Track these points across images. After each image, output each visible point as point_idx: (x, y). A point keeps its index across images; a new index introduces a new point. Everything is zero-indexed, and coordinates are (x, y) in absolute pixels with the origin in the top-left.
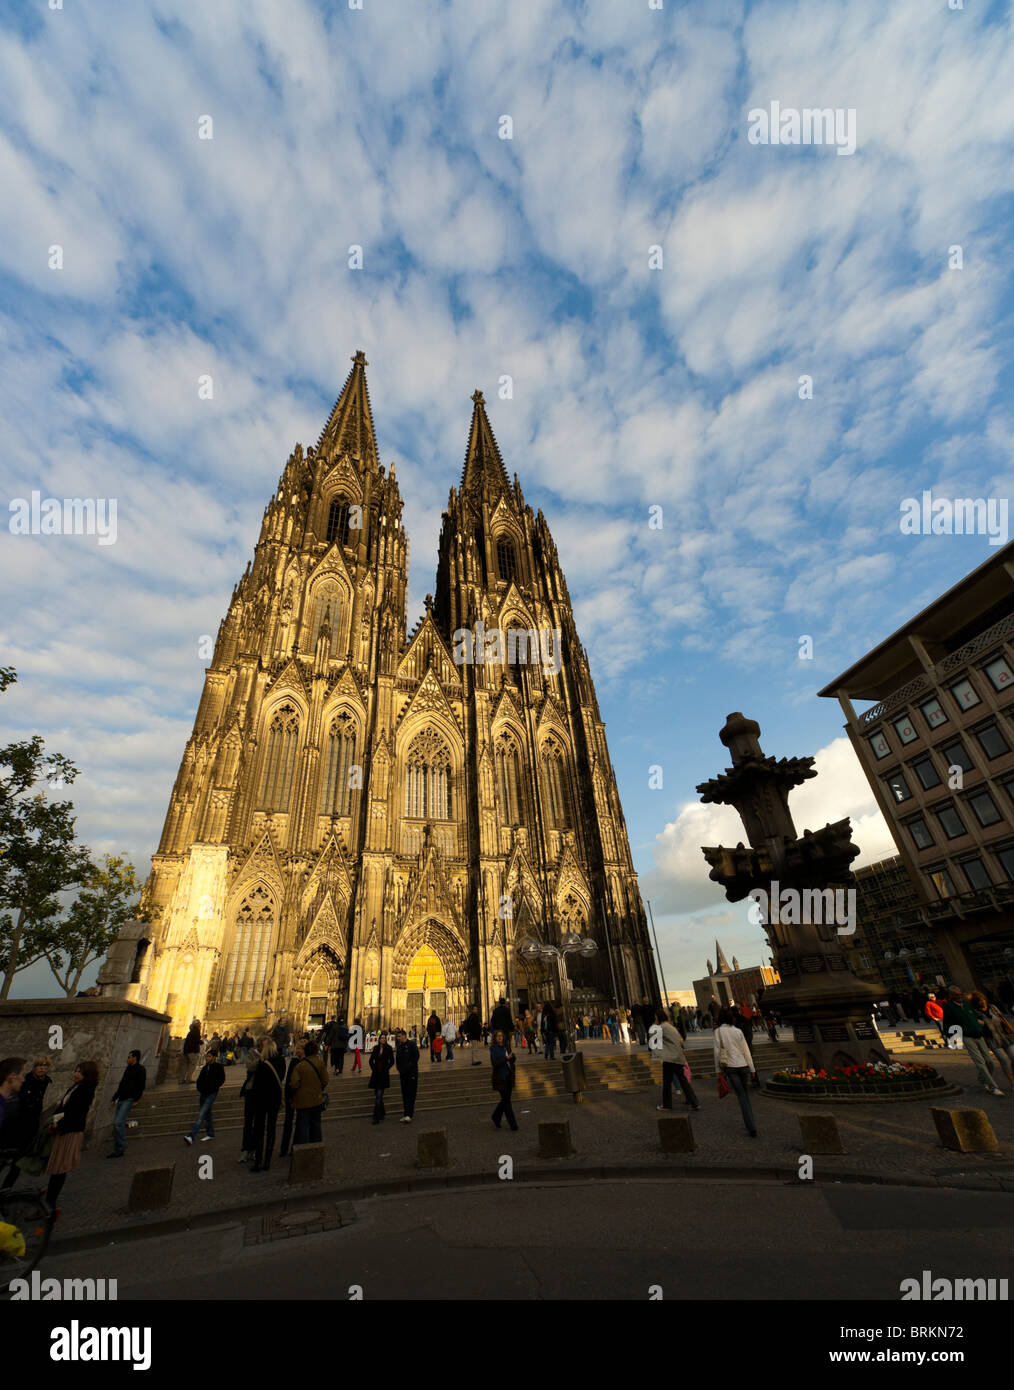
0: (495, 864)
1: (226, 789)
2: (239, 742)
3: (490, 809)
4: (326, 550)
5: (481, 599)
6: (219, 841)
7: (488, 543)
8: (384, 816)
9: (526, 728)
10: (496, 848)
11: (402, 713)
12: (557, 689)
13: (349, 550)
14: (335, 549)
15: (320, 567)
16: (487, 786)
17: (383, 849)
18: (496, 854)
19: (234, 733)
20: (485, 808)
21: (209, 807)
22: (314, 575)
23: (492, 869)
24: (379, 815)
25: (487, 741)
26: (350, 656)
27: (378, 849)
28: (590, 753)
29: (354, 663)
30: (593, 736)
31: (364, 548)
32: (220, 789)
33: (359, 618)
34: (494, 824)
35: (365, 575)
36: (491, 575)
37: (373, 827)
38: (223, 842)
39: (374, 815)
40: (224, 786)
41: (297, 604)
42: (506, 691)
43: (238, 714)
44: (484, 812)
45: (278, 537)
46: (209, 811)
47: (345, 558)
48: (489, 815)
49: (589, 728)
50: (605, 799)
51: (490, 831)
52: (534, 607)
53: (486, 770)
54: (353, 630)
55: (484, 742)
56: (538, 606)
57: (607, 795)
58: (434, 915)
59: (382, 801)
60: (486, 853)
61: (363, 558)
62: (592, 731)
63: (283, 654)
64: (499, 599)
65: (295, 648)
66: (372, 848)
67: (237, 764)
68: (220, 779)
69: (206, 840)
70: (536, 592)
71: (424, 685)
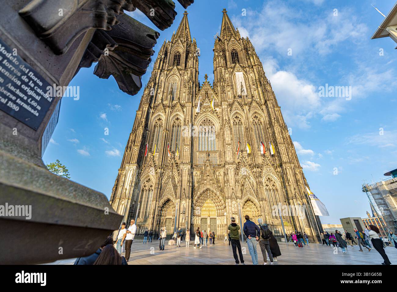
0: (231, 165)
1: (138, 146)
2: (142, 131)
3: (229, 144)
4: (172, 69)
5: (225, 72)
6: (134, 163)
7: (227, 53)
8: (188, 150)
9: (244, 113)
10: (232, 159)
11: (196, 115)
12: (258, 97)
13: (179, 67)
14: (175, 67)
15: (170, 74)
16: (228, 136)
17: (188, 162)
18: (232, 162)
19: (140, 128)
20: (227, 144)
21: (132, 152)
22: (168, 76)
23: (231, 168)
24: (186, 150)
25: (227, 119)
26: (179, 99)
27: (186, 162)
28: (273, 118)
29: (180, 101)
30: (273, 111)
31: (184, 65)
32: (136, 146)
33: (182, 87)
34: (231, 150)
35: (184, 73)
36: (228, 63)
37: (184, 154)
38: (135, 163)
39: (185, 150)
40: (137, 145)
41: (163, 86)
42: (236, 100)
43: (142, 122)
44: (227, 146)
45: (157, 68)
46: (132, 153)
47: (178, 69)
48: (229, 147)
49: (271, 109)
50: (281, 136)
51: (229, 153)
52: (246, 69)
53: (227, 130)
54: (180, 90)
55: (226, 119)
56: (248, 69)
57: (282, 134)
58: (209, 187)
59: (187, 145)
60: (228, 162)
61: (184, 68)
62: (273, 110)
63: (158, 102)
64: (232, 70)
65: (162, 100)
66: (184, 162)
67: (141, 137)
68: (136, 143)
69: (131, 163)
70: (247, 64)
71: (205, 104)
